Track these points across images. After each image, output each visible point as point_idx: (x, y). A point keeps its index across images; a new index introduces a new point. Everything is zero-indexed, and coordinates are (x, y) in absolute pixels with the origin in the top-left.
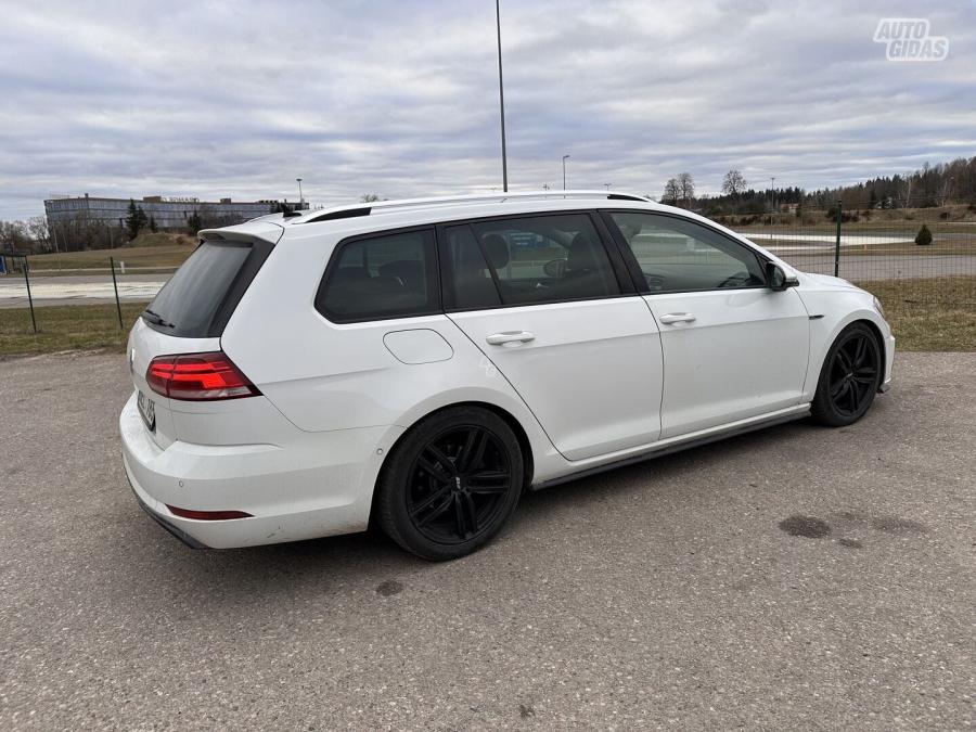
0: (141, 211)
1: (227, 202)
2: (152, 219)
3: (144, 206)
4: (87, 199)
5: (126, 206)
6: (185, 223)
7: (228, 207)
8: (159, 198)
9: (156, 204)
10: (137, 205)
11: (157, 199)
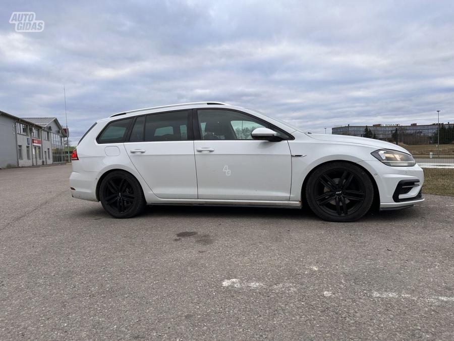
0: (370, 131)
1: (414, 125)
2: (375, 134)
3: (372, 129)
4: (349, 126)
5: (364, 129)
6: (390, 136)
7: (415, 128)
8: (380, 125)
9: (378, 128)
10: (369, 128)
11: (379, 125)
